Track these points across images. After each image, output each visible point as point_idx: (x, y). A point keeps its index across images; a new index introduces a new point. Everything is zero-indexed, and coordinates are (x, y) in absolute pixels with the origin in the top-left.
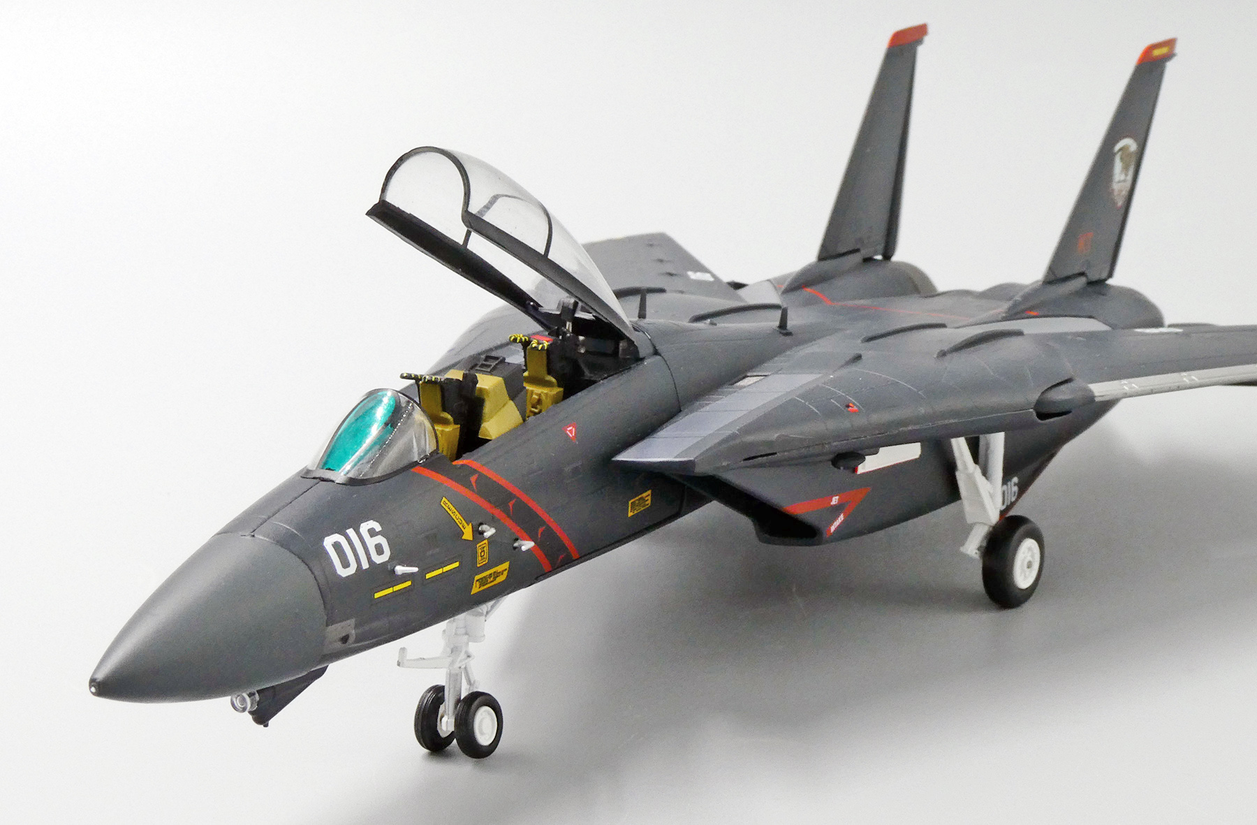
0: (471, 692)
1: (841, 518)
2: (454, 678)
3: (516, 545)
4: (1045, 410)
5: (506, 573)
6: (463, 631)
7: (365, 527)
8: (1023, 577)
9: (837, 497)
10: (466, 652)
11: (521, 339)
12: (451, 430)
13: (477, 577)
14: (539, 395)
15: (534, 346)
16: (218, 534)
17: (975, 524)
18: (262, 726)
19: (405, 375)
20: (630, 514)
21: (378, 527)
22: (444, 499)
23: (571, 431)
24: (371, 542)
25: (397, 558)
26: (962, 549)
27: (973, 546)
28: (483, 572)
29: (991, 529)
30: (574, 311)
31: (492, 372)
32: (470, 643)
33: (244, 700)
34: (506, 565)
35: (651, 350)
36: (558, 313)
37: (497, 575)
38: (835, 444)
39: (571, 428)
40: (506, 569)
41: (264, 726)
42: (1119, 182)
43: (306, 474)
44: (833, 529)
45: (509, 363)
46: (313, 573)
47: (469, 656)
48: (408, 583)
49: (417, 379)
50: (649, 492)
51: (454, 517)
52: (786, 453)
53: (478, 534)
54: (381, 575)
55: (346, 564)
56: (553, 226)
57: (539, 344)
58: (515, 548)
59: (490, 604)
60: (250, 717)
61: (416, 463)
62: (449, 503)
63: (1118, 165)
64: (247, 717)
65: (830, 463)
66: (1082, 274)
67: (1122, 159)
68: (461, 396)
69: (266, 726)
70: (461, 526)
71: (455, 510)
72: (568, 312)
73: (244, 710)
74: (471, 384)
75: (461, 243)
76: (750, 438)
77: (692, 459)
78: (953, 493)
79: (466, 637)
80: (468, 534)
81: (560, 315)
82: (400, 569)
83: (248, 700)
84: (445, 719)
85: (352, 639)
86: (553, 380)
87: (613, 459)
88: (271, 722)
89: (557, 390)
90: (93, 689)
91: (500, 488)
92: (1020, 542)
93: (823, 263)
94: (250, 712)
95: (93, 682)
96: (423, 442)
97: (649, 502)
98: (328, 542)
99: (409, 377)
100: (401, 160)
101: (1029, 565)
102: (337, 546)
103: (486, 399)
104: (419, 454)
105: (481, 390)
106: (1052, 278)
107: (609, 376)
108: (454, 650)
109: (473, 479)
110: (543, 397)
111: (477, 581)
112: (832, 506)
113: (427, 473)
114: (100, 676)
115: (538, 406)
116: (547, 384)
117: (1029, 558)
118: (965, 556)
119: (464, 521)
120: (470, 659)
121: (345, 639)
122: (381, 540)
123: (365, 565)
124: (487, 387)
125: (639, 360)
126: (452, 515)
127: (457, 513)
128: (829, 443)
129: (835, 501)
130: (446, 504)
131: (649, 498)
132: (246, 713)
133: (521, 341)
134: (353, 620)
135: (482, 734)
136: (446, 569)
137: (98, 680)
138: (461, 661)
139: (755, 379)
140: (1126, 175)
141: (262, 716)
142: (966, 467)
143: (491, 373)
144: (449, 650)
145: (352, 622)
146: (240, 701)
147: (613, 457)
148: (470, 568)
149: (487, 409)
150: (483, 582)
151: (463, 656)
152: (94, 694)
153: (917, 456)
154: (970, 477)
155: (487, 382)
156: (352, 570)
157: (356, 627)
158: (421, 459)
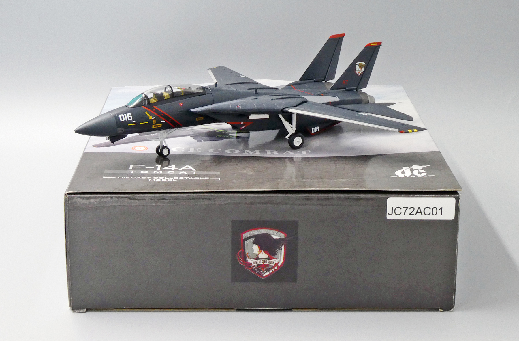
1: (245, 126)
5: (161, 126)
7: (128, 114)
10: (163, 139)
13: (153, 125)
20: (196, 120)
21: (131, 115)
24: (129, 117)
25: (133, 120)
27: (288, 137)
28: (155, 125)
29: (292, 134)
34: (160, 124)
35: (210, 93)
37: (159, 126)
42: (358, 70)
44: (242, 128)
46: (115, 120)
48: (136, 124)
54: (130, 122)
55: (123, 120)
63: (357, 67)
66: (345, 88)
70: (149, 116)
80: (151, 118)
82: (133, 121)
87: (189, 110)
90: (75, 132)
91: (160, 112)
92: (296, 137)
93: (301, 81)
94: (110, 140)
97: (202, 119)
98: (120, 116)
101: (298, 142)
104: (144, 104)
106: (333, 88)
109: (154, 109)
113: (144, 107)
121: (122, 131)
123: (126, 120)
124: (165, 95)
127: (149, 114)
129: (242, 123)
130: (147, 113)
136: (145, 123)
140: (361, 69)
141: (113, 141)
142: (283, 121)
146: (108, 138)
148: (151, 124)
157: (124, 129)
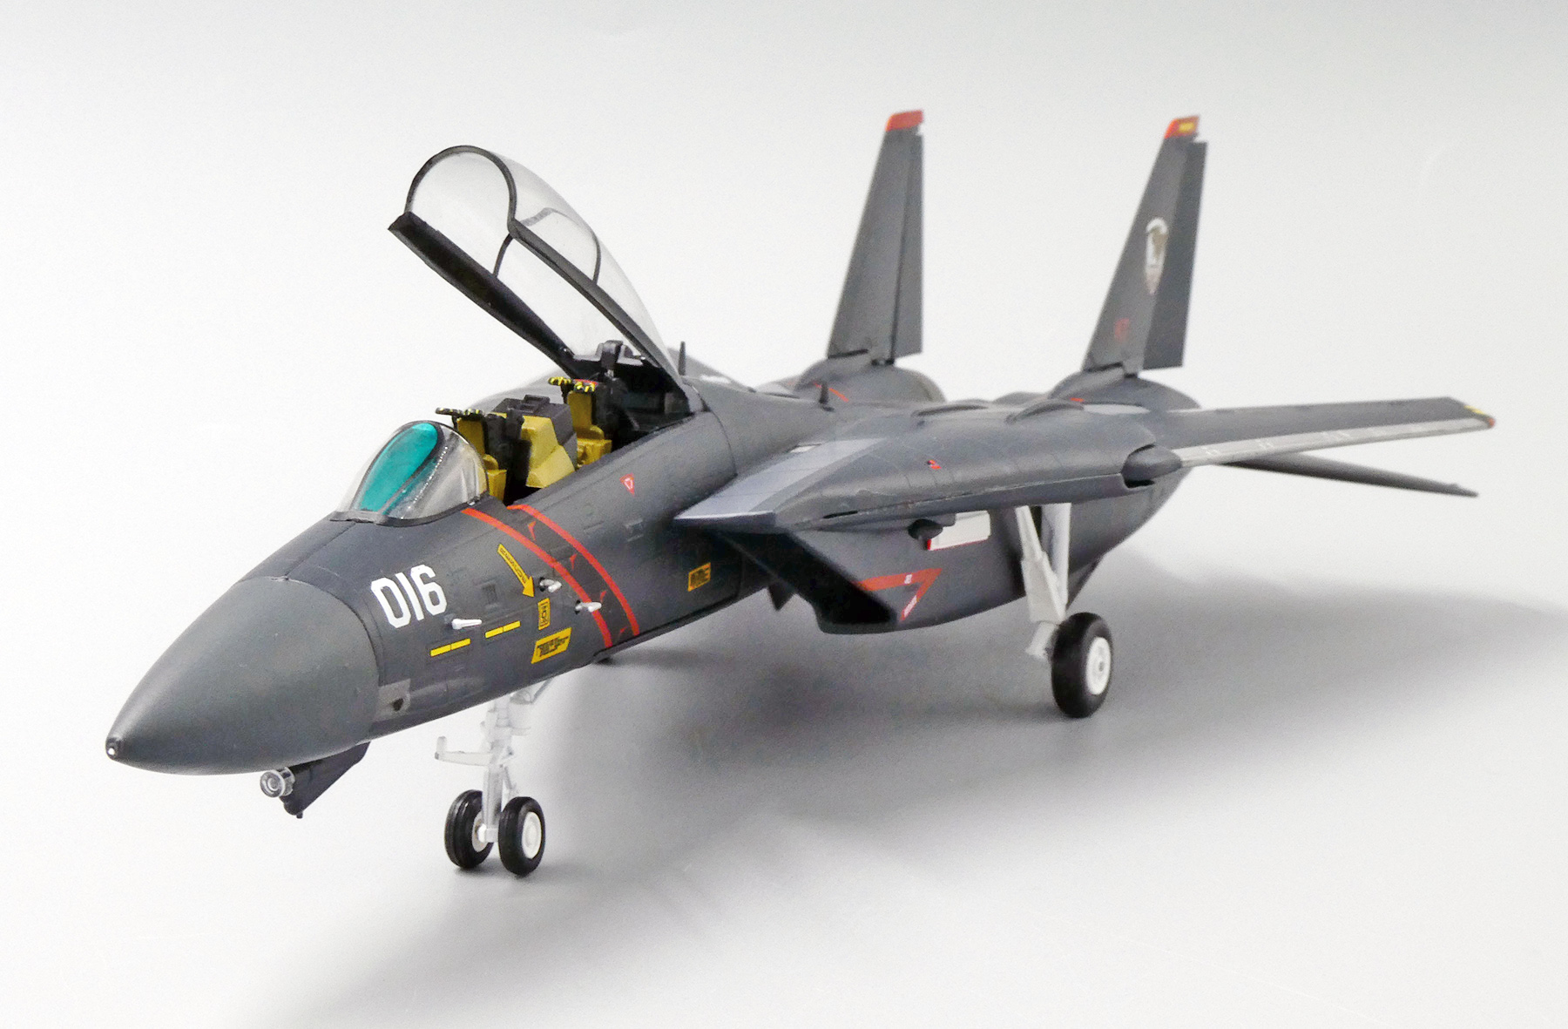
0: (512, 798)
1: (914, 601)
2: (496, 779)
3: (579, 607)
4: (1135, 477)
5: (567, 641)
6: (503, 722)
7: (417, 571)
8: (1096, 682)
9: (911, 576)
10: (509, 748)
11: (563, 381)
12: (499, 475)
13: (539, 643)
14: (585, 448)
15: (579, 388)
16: (242, 580)
17: (1039, 623)
18: (295, 817)
19: (441, 409)
20: (690, 589)
21: (431, 573)
22: (501, 546)
23: (629, 483)
24: (425, 590)
25: (454, 610)
26: (1028, 651)
27: (1040, 647)
28: (546, 635)
29: (1058, 628)
30: (616, 356)
31: (537, 413)
32: (514, 737)
33: (276, 780)
34: (567, 632)
35: (700, 406)
36: (598, 359)
37: (559, 642)
38: (918, 503)
39: (627, 480)
40: (567, 638)
41: (298, 817)
42: (1152, 266)
43: (336, 518)
44: (906, 612)
45: (554, 405)
46: (362, 621)
47: (511, 754)
48: (467, 642)
49: (454, 414)
50: (708, 565)
51: (513, 568)
52: (868, 513)
53: (540, 590)
54: (439, 629)
55: (398, 614)
56: (602, 254)
57: (583, 385)
58: (577, 612)
59: (541, 684)
60: (281, 804)
61: (465, 505)
62: (507, 552)
63: (1151, 248)
64: (278, 804)
65: (906, 531)
66: (1118, 365)
67: (1154, 241)
68: (504, 437)
69: (300, 817)
70: (520, 579)
71: (514, 560)
72: (610, 356)
73: (275, 794)
74: (516, 423)
75: (492, 271)
76: (830, 492)
77: (771, 511)
78: (1017, 588)
79: (509, 729)
80: (528, 590)
81: (600, 361)
82: (458, 623)
83: (283, 781)
84: (482, 829)
85: (405, 707)
86: (600, 431)
87: (676, 518)
88: (306, 812)
89: (601, 444)
90: (112, 752)
91: (561, 540)
92: (1091, 641)
93: (833, 360)
94: (283, 798)
95: (110, 742)
96: (472, 483)
97: (708, 577)
98: (377, 586)
99: (446, 412)
100: (430, 163)
101: (1101, 668)
102: (386, 591)
103: (533, 440)
104: (469, 495)
105: (526, 431)
106: (1090, 366)
107: (661, 428)
108: (495, 745)
109: (530, 525)
110: (589, 451)
111: (538, 647)
112: (905, 585)
113: (480, 516)
114: (118, 736)
115: (583, 461)
116: (593, 436)
117: (1100, 660)
118: (1032, 658)
119: (524, 574)
120: (512, 757)
121: (397, 705)
122: (434, 587)
123: (420, 616)
124: (533, 428)
125: (689, 414)
126: (510, 565)
127: (515, 563)
128: (912, 503)
129: (908, 580)
130: (503, 552)
131: (708, 572)
132: (277, 798)
133: (562, 385)
134: (409, 680)
135: (528, 845)
136: (507, 628)
137: (118, 740)
138: (504, 758)
139: (809, 448)
140: (1158, 259)
141: (296, 805)
142: (1033, 554)
143: (535, 414)
144: (488, 745)
145: (406, 683)
146: (272, 783)
147: (675, 515)
148: (530, 631)
149: (535, 453)
150: (544, 649)
151: (504, 752)
152: (111, 757)
153: (986, 538)
154: (1037, 566)
155: (534, 424)
156: (405, 621)
157: (411, 689)
158: (472, 501)
